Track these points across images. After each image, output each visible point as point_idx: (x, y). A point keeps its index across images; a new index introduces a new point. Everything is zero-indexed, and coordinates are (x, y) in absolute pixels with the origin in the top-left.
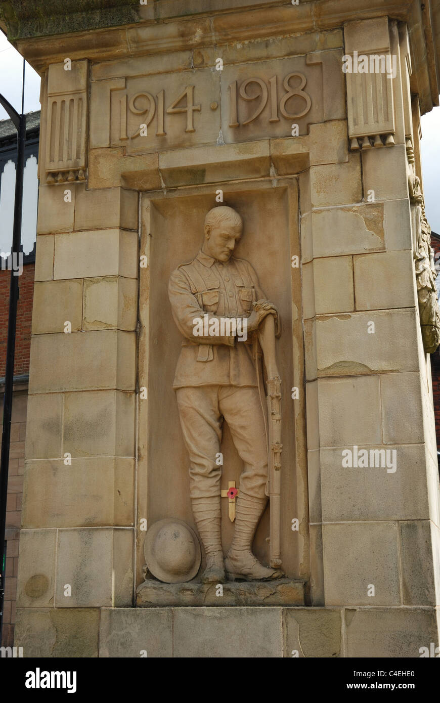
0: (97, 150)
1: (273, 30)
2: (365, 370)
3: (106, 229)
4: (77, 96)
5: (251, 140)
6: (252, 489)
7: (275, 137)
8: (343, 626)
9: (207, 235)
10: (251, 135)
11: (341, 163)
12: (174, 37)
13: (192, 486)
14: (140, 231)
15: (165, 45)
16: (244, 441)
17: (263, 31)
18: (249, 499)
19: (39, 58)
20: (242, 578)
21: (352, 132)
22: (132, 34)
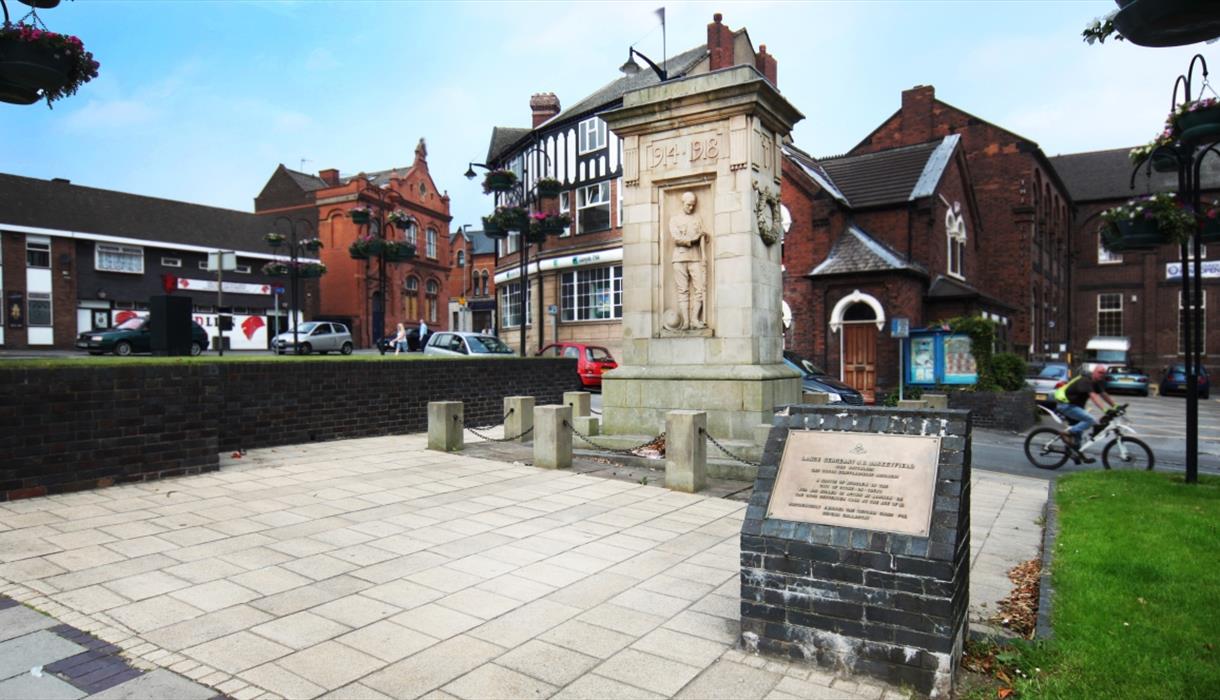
0: (643, 172)
2: (733, 255)
3: (647, 203)
5: (698, 166)
6: (697, 298)
7: (705, 165)
9: (683, 203)
10: (698, 164)
11: (728, 175)
12: (668, 126)
13: (679, 297)
14: (659, 202)
15: (665, 129)
16: (695, 281)
18: (697, 302)
20: (695, 328)
21: (732, 163)
22: (652, 125)
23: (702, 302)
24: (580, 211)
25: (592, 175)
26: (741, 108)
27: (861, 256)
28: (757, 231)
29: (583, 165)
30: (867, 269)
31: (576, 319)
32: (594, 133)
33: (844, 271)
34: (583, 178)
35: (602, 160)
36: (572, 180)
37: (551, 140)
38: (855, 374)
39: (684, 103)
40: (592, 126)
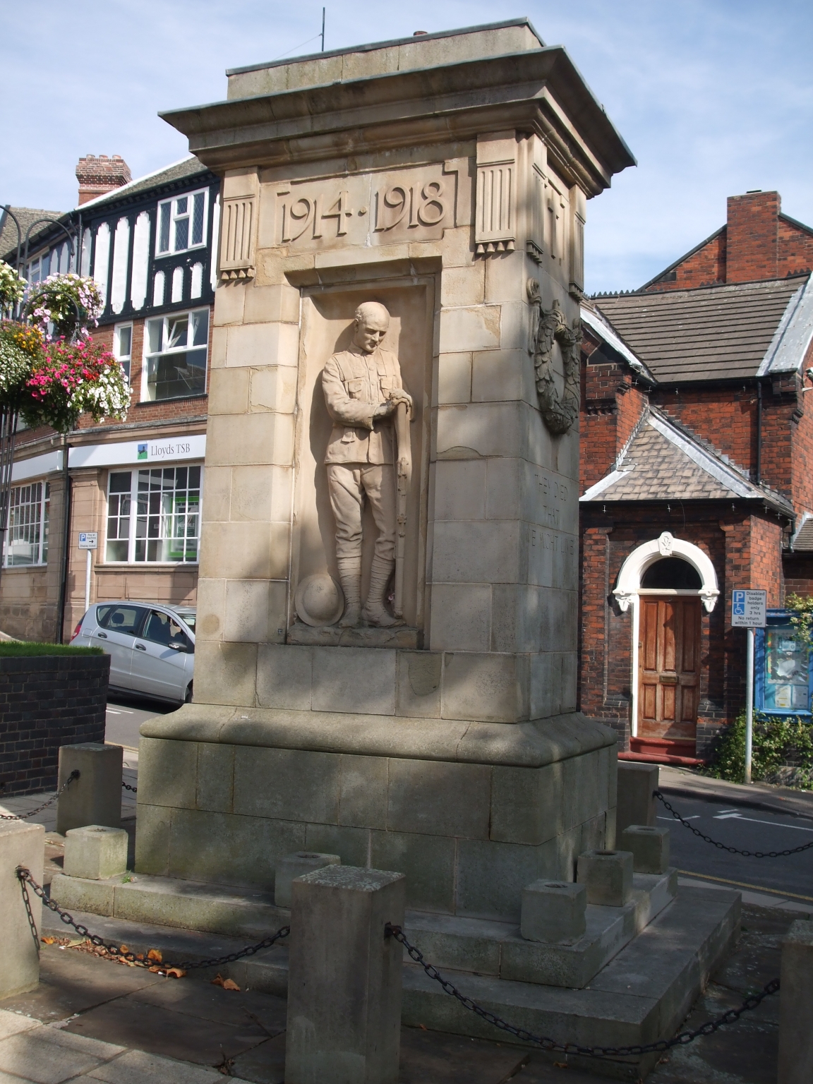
0: (264, 250)
1: (416, 141)
2: (476, 455)
3: (269, 322)
4: (249, 200)
5: (394, 242)
6: (383, 552)
7: (414, 241)
8: (443, 666)
9: (356, 329)
10: (394, 238)
11: (468, 266)
12: (329, 147)
13: (337, 547)
14: (300, 323)
15: (322, 154)
16: (379, 511)
17: (407, 142)
18: (381, 560)
19: (216, 166)
20: (374, 624)
21: (479, 238)
22: (293, 144)
23: (394, 562)
24: (150, 360)
25: (177, 297)
26: (506, 114)
27: (675, 470)
28: (534, 401)
29: (160, 278)
30: (686, 496)
31: (132, 560)
32: (187, 220)
33: (643, 497)
34: (158, 301)
35: (197, 270)
36: (138, 304)
37: (104, 230)
38: (659, 688)
39: (370, 96)
40: (183, 207)
